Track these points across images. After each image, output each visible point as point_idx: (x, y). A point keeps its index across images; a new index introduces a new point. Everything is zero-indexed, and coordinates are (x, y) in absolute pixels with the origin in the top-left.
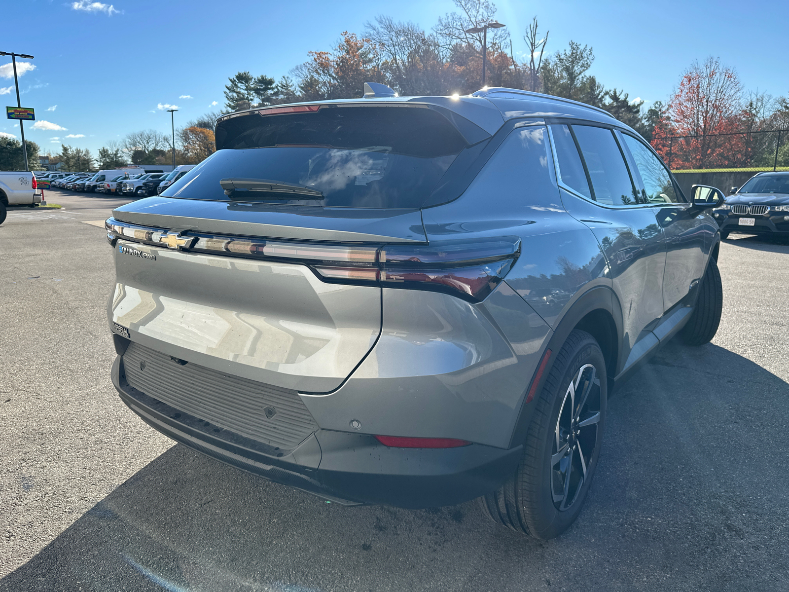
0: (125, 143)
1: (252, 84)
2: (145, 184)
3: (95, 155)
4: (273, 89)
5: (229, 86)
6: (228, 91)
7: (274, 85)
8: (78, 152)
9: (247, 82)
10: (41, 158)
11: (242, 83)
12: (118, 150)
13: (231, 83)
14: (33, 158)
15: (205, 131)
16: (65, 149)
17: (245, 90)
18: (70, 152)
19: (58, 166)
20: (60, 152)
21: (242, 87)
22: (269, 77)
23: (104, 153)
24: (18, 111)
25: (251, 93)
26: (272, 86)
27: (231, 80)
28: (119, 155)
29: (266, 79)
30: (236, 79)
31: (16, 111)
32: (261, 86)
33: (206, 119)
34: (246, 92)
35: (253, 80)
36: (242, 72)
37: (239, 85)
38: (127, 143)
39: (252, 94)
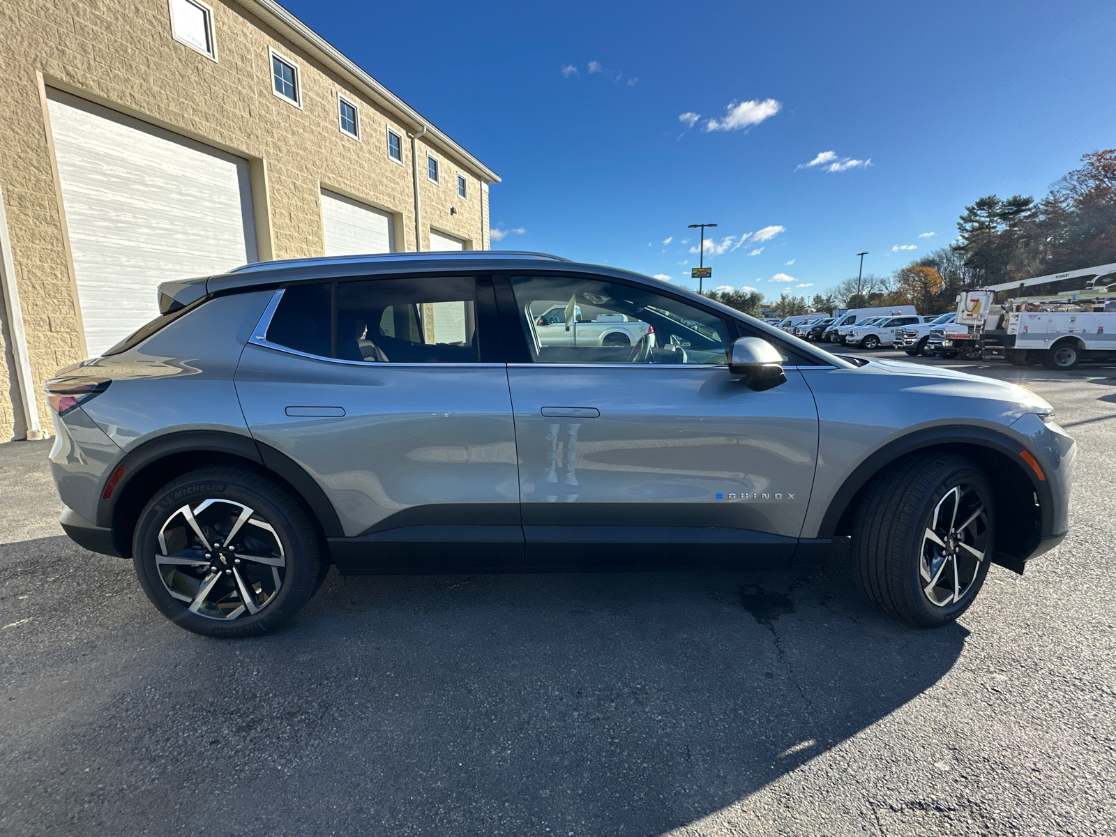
0: (839, 288)
1: (998, 209)
2: (813, 329)
3: (809, 302)
4: (1030, 210)
5: (964, 216)
6: (962, 222)
7: (1031, 206)
8: (794, 299)
9: (990, 207)
10: (763, 306)
11: (984, 209)
12: (831, 296)
13: (967, 212)
14: (756, 307)
15: (924, 269)
16: (783, 298)
17: (987, 217)
18: (787, 301)
19: (777, 313)
20: (779, 300)
21: (983, 216)
22: (1024, 196)
23: (818, 299)
24: (701, 272)
25: (995, 219)
26: (1027, 207)
27: (968, 209)
28: (831, 301)
29: (1020, 200)
30: (975, 207)
31: (698, 271)
32: (1011, 209)
33: (931, 256)
34: (988, 219)
35: (1000, 204)
36: (985, 196)
37: (979, 212)
38: (841, 289)
39: (996, 221)
